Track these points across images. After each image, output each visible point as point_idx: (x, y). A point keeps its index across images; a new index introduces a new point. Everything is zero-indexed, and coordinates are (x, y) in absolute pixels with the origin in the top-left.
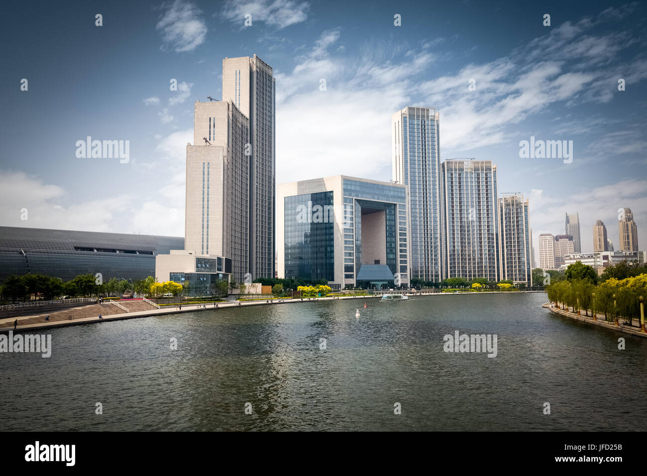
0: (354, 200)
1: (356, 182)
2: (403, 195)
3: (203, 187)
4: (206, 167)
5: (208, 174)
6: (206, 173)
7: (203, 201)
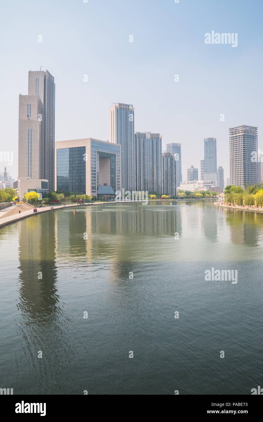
0: (96, 151)
1: (97, 142)
2: (119, 150)
3: (29, 143)
4: (30, 131)
5: (31, 135)
6: (30, 135)
7: (29, 150)
